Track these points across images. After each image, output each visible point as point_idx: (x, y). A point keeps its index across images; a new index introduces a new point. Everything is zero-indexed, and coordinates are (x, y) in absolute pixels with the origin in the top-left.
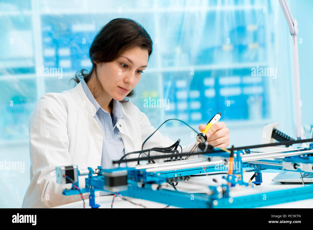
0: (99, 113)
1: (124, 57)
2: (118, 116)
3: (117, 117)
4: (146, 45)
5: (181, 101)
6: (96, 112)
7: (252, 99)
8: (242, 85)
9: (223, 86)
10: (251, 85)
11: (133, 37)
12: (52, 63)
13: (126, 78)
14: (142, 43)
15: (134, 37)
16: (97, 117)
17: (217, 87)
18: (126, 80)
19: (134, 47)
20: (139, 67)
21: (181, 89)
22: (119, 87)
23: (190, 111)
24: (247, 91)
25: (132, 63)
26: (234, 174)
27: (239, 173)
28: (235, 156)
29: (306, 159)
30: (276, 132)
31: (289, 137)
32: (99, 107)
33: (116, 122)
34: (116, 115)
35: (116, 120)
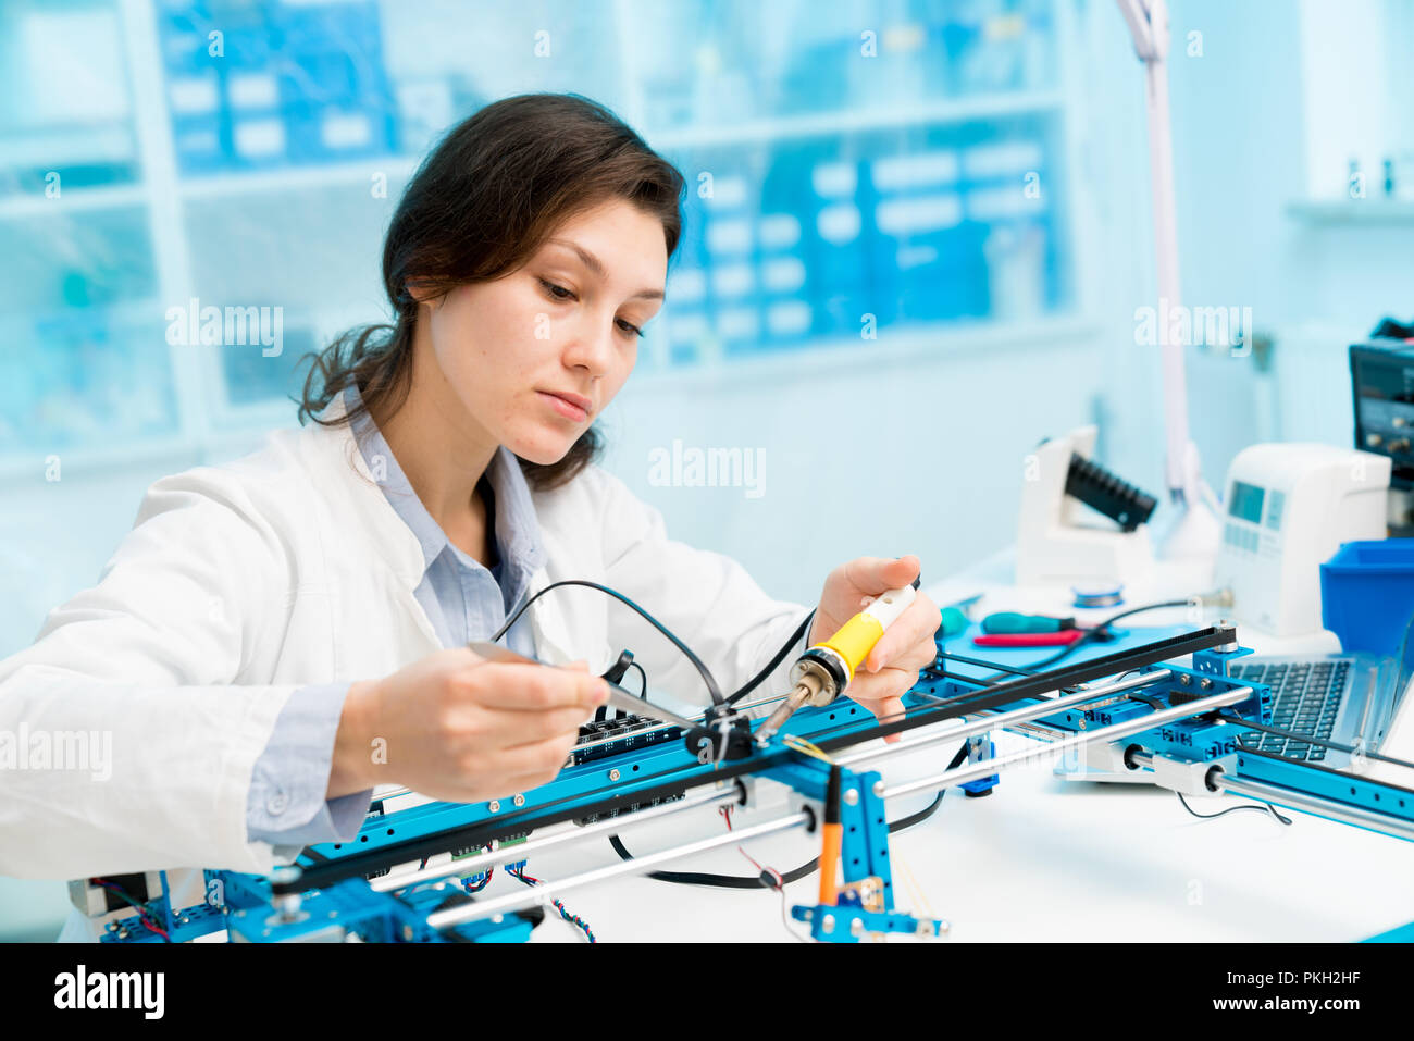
0: (440, 571)
1: (560, 244)
2: (526, 562)
3: (521, 563)
5: (726, 260)
6: (423, 568)
7: (1002, 239)
8: (963, 187)
9: (892, 195)
10: (998, 182)
12: (206, 141)
13: (574, 344)
14: (640, 176)
16: (430, 591)
17: (867, 197)
18: (577, 355)
20: (633, 292)
21: (726, 214)
22: (542, 392)
23: (762, 299)
24: (986, 205)
25: (600, 268)
26: (848, 879)
27: (871, 873)
28: (848, 798)
29: (1177, 739)
30: (1082, 468)
31: (1136, 492)
32: (440, 540)
33: (519, 592)
34: (513, 550)
35: (517, 578)
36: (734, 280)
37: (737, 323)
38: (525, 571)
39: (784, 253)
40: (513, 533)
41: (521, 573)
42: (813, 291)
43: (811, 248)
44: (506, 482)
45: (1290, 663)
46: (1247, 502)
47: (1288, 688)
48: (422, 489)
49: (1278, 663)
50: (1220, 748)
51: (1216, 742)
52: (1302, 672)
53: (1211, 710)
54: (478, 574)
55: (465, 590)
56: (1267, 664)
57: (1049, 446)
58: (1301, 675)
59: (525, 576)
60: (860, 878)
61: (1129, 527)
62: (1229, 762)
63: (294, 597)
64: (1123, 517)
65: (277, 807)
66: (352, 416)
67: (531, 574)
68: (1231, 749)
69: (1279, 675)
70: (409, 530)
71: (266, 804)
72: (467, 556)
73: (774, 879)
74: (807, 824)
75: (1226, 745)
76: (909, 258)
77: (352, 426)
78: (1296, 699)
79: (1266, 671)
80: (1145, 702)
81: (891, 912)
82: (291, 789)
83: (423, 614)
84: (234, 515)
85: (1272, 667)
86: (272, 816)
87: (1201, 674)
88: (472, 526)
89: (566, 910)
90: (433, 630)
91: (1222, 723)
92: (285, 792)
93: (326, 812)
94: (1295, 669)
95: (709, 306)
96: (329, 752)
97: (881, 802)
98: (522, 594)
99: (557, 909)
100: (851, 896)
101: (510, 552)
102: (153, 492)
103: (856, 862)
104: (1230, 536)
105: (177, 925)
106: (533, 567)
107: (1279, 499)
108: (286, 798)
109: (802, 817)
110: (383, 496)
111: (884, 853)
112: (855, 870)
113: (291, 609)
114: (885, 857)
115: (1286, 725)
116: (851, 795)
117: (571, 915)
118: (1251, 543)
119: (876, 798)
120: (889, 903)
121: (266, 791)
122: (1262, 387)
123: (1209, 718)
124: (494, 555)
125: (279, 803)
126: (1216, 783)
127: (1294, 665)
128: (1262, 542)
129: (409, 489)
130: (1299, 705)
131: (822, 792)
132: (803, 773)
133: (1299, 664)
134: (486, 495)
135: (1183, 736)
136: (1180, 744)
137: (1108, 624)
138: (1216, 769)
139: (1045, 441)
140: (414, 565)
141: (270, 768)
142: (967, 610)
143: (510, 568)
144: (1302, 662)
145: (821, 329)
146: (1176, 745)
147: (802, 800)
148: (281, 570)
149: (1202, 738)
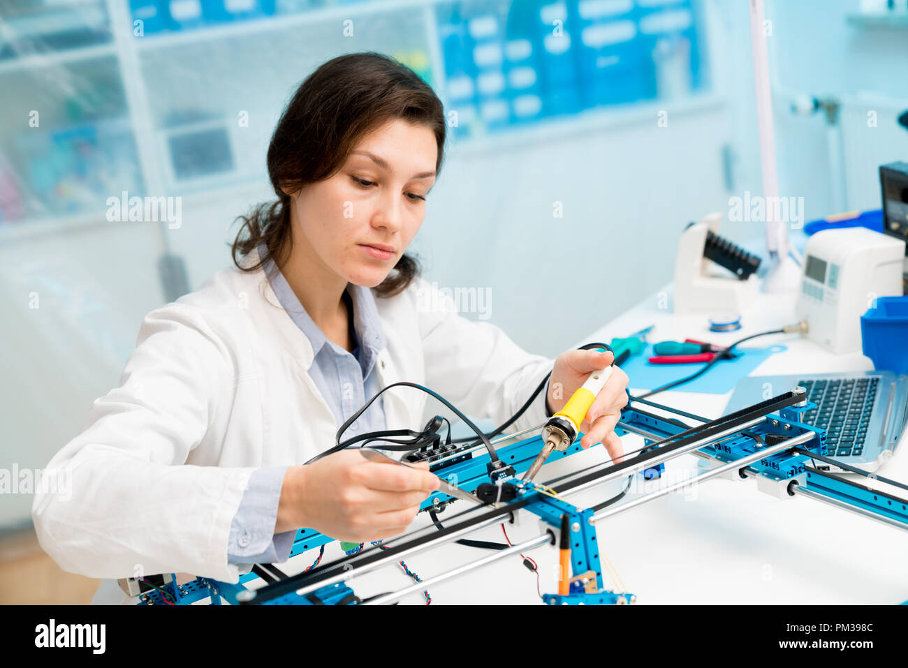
0: (323, 357)
1: (360, 153)
2: (373, 345)
3: (371, 347)
4: (417, 109)
5: (486, 70)
6: (312, 356)
7: (663, 47)
8: (637, 14)
9: (590, 22)
11: (377, 92)
13: (377, 213)
14: (405, 105)
15: (380, 90)
16: (317, 368)
17: (575, 25)
18: (379, 220)
19: (384, 121)
20: (411, 176)
21: (484, 41)
22: (361, 245)
23: (510, 94)
24: (652, 25)
25: (387, 166)
26: (575, 574)
27: (589, 568)
28: (574, 528)
29: (770, 464)
30: (714, 241)
31: (748, 255)
32: (322, 339)
33: (370, 364)
34: (365, 338)
35: (369, 355)
36: (491, 83)
37: (495, 110)
38: (373, 351)
39: (522, 63)
40: (365, 327)
41: (371, 353)
42: (542, 88)
43: (540, 60)
44: (360, 295)
45: (842, 378)
46: (816, 268)
47: (841, 398)
48: (308, 307)
49: (835, 379)
50: (796, 470)
51: (793, 467)
52: (850, 386)
53: (790, 447)
54: (346, 356)
55: (338, 366)
56: (828, 379)
57: (693, 229)
58: (849, 389)
59: (373, 355)
60: (582, 572)
61: (744, 277)
62: (801, 478)
63: (237, 381)
64: (740, 271)
65: (244, 542)
66: (264, 262)
67: (377, 354)
68: (803, 470)
69: (835, 388)
70: (302, 333)
71: (238, 541)
72: (339, 347)
73: (532, 565)
74: (550, 540)
75: (800, 468)
76: (603, 62)
77: (264, 269)
78: (845, 407)
79: (828, 385)
80: (751, 437)
81: (601, 590)
82: (253, 532)
83: (314, 386)
84: (198, 334)
85: (831, 381)
86: (241, 547)
87: (784, 420)
88: (340, 323)
89: (409, 569)
90: (320, 394)
91: (797, 454)
92: (248, 533)
93: (273, 547)
94: (846, 383)
95: (476, 100)
96: (275, 512)
97: (593, 528)
98: (372, 366)
99: (403, 567)
100: (577, 584)
101: (364, 339)
102: (148, 320)
103: (580, 563)
104: (806, 289)
105: (182, 596)
106: (378, 348)
107: (835, 269)
108: (249, 537)
109: (548, 536)
110: (287, 315)
111: (596, 556)
112: (579, 568)
113: (236, 389)
114: (596, 559)
115: (839, 428)
116: (576, 526)
117: (412, 572)
118: (819, 295)
119: (591, 526)
120: (600, 585)
121: (238, 533)
122: (832, 133)
123: (789, 453)
124: (355, 344)
125: (245, 540)
126: (794, 491)
127: (845, 380)
128: (826, 295)
129: (301, 308)
130: (848, 412)
131: (560, 522)
132: (547, 509)
133: (848, 380)
134: (348, 301)
135: (774, 464)
136: (772, 468)
137: (733, 346)
138: (794, 482)
139: (691, 225)
140: (307, 356)
141: (241, 520)
142: (644, 337)
143: (364, 349)
144: (849, 378)
145: (547, 112)
146: (769, 468)
147: (546, 526)
148: (229, 367)
149: (785, 466)
